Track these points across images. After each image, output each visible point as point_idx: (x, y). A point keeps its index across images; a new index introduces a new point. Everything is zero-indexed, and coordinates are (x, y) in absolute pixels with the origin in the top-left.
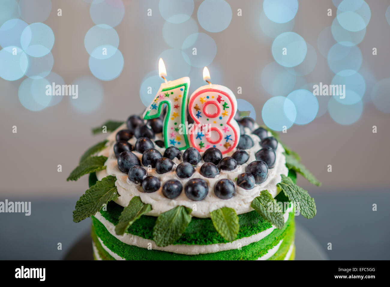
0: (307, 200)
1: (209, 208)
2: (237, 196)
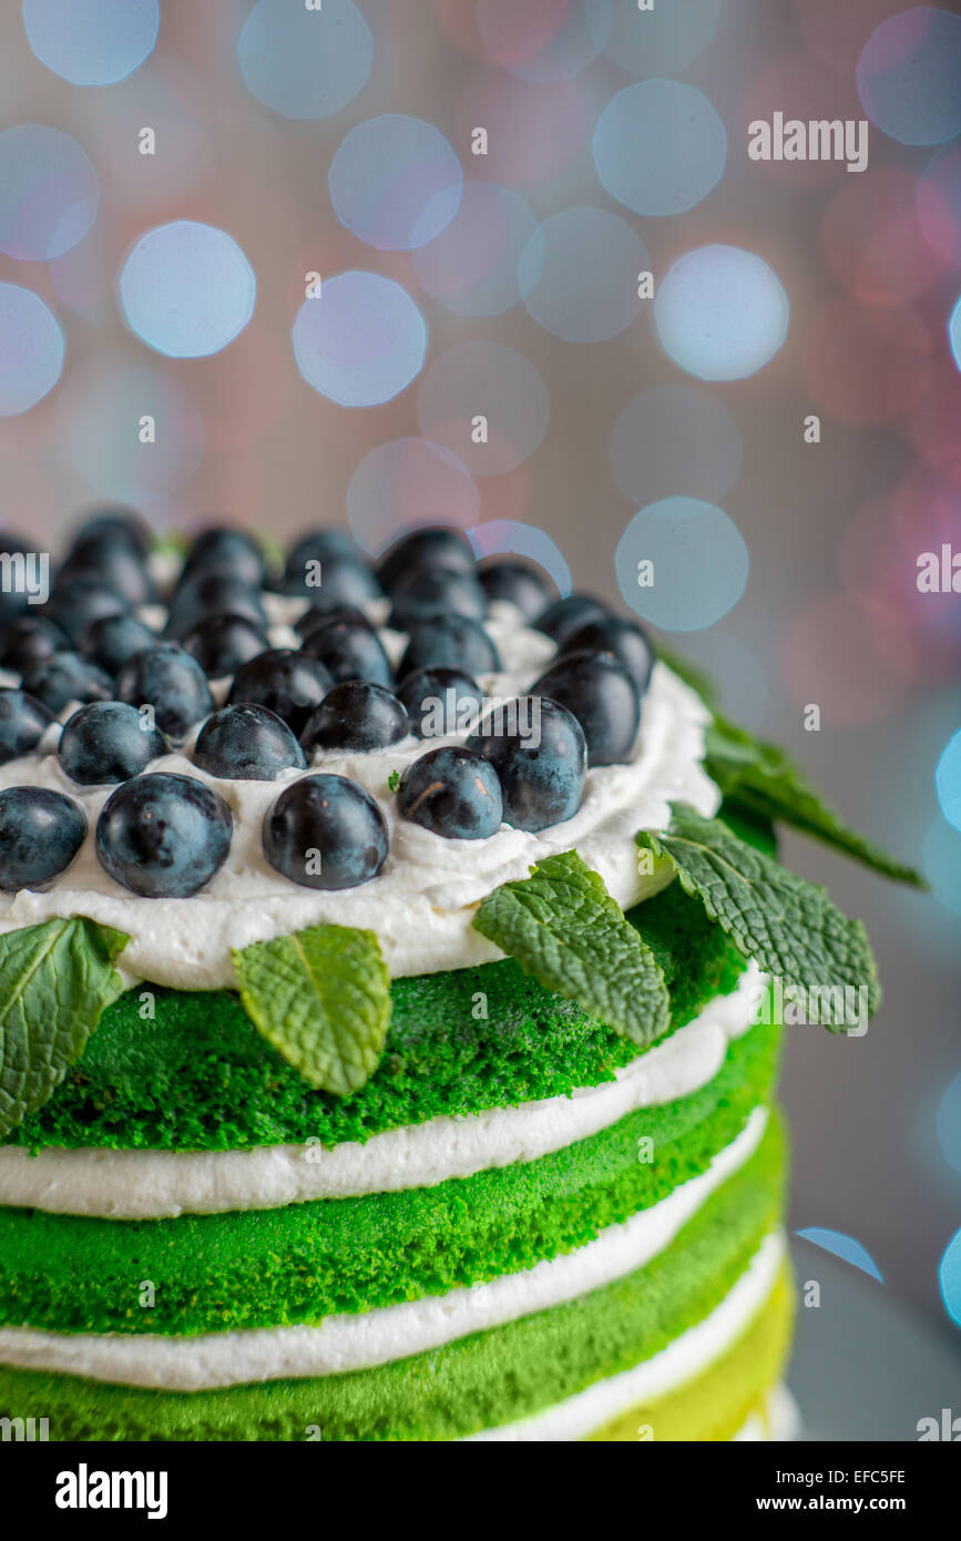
0: (825, 933)
1: (226, 929)
2: (397, 871)
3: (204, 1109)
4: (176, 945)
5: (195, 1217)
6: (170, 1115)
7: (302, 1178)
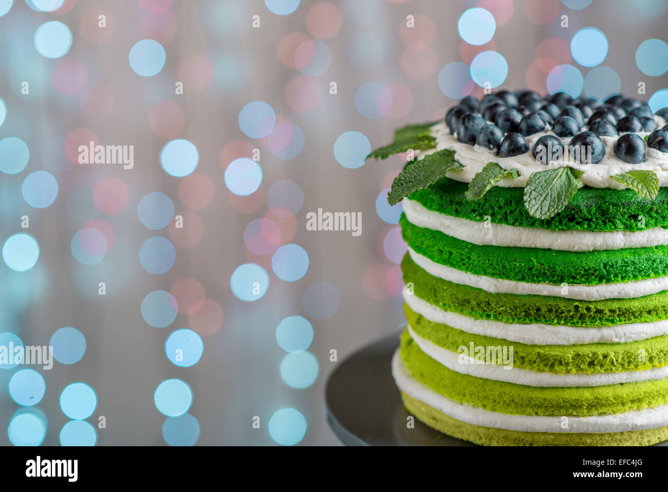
1: (609, 172)
3: (603, 219)
4: (596, 174)
5: (596, 251)
6: (594, 220)
7: (626, 240)
